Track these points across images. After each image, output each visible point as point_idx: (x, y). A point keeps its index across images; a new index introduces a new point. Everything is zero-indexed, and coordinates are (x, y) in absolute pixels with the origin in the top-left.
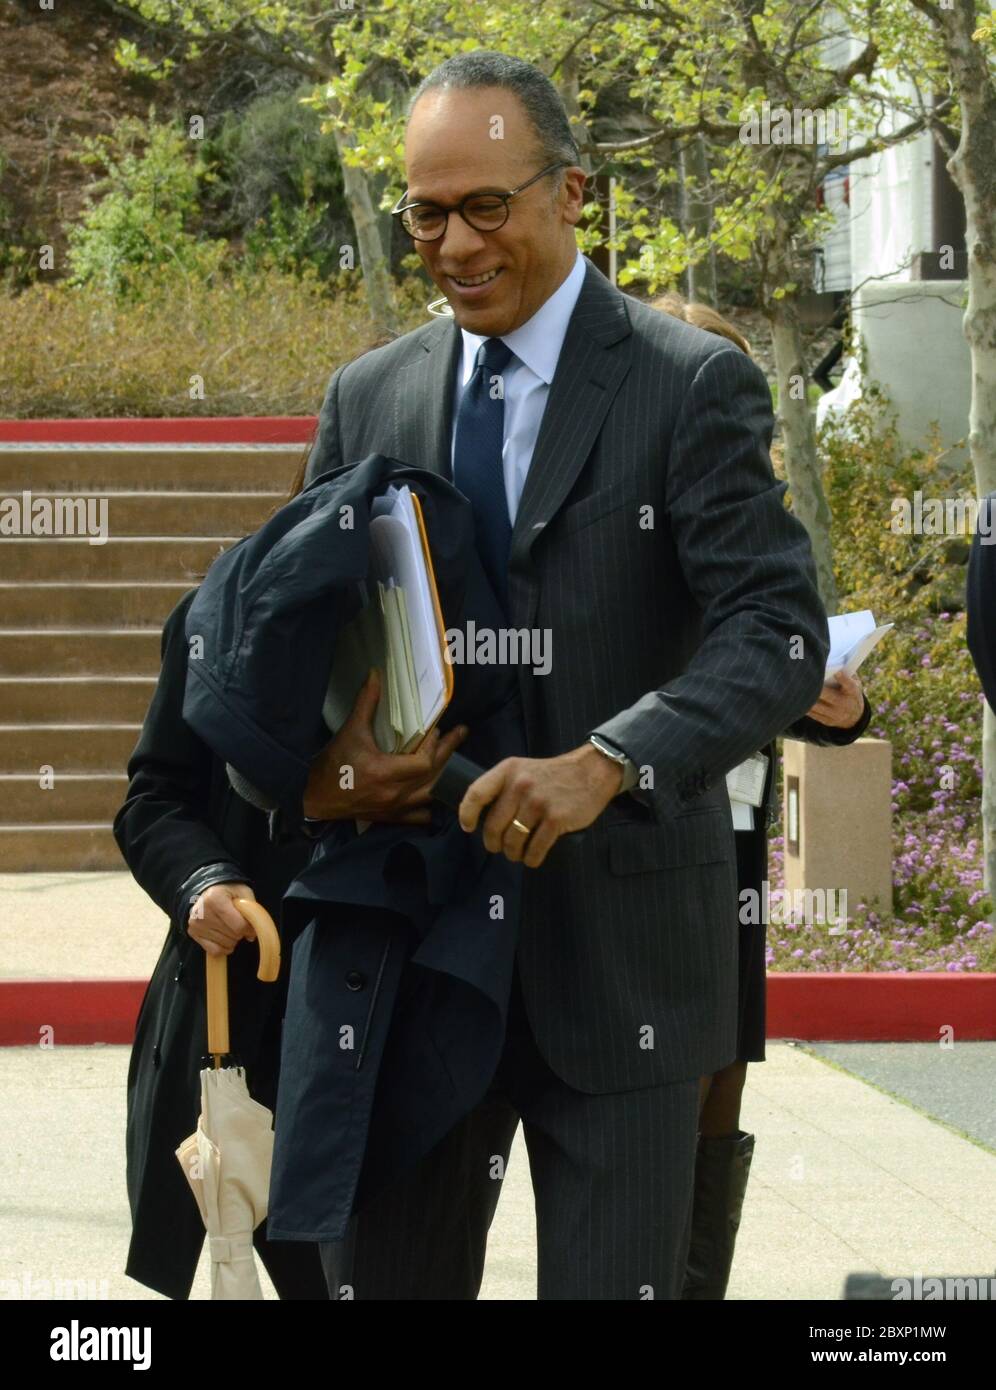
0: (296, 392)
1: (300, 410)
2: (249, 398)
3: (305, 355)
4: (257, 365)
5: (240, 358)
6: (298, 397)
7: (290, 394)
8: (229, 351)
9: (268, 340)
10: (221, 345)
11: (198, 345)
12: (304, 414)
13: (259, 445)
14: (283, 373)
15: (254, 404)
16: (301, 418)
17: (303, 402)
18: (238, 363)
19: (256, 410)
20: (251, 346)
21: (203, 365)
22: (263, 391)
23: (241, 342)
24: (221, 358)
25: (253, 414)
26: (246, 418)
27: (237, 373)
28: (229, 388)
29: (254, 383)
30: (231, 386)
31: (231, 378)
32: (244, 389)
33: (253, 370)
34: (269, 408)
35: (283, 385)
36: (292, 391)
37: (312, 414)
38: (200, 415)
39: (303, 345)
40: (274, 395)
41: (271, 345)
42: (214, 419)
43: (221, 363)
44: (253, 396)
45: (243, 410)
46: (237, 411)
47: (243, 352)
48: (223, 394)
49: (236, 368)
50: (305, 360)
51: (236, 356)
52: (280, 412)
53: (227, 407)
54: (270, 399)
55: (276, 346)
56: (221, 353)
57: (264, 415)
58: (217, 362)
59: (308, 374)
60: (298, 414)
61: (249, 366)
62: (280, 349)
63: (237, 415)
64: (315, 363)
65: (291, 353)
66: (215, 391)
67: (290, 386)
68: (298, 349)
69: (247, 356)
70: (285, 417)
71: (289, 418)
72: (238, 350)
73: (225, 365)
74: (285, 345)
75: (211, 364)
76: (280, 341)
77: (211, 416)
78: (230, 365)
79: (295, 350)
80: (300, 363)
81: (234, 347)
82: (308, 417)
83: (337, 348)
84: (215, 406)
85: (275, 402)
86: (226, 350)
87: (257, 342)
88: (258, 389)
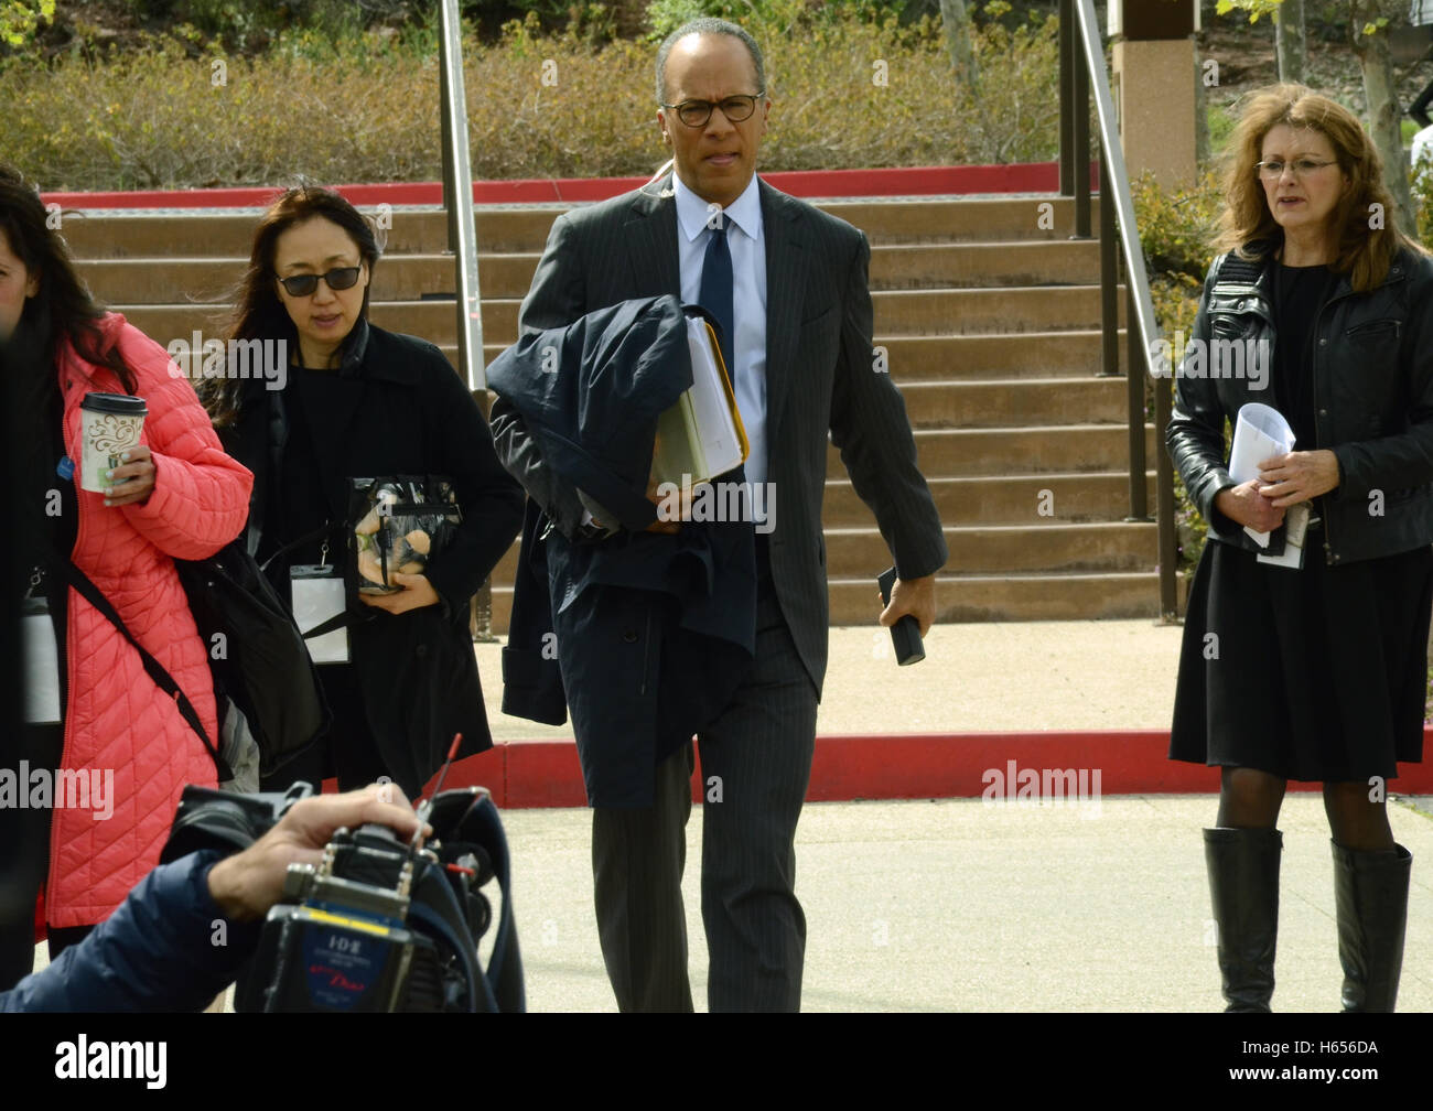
0: (878, 143)
1: (880, 162)
2: (830, 151)
3: (885, 106)
4: (836, 117)
5: (820, 110)
6: (879, 148)
7: (871, 146)
8: (809, 103)
9: (847, 92)
10: (801, 97)
11: (778, 98)
12: (883, 165)
13: (838, 198)
14: (863, 124)
15: (835, 156)
16: (882, 169)
17: (883, 153)
18: (817, 115)
19: (836, 163)
20: (831, 98)
21: (783, 118)
22: (843, 144)
23: (820, 95)
24: (801, 110)
25: (834, 166)
26: (827, 171)
27: (817, 125)
28: (809, 141)
29: (835, 135)
30: (810, 139)
31: (811, 131)
32: (824, 141)
33: (834, 121)
34: (849, 160)
35: (864, 136)
36: (872, 142)
37: (892, 165)
38: (782, 169)
39: (884, 96)
40: (854, 148)
41: (851, 96)
42: (794, 173)
43: (801, 115)
44: (834, 148)
45: (823, 163)
46: (816, 164)
47: (824, 103)
48: (803, 147)
49: (816, 121)
50: (886, 111)
51: (816, 108)
52: (861, 164)
53: (808, 160)
54: (851, 152)
55: (855, 98)
56: (800, 105)
57: (844, 167)
58: (797, 115)
59: (888, 125)
60: (881, 166)
61: (829, 118)
62: (859, 100)
63: (818, 168)
64: (896, 114)
65: (871, 104)
66: (795, 144)
67: (870, 137)
68: (878, 100)
69: (827, 108)
70: (865, 169)
71: (870, 170)
72: (819, 102)
73: (805, 117)
74: (865, 97)
75: (790, 118)
76: (859, 92)
77: (791, 169)
78: (810, 117)
79: (875, 100)
80: (879, 113)
81: (813, 100)
82: (888, 169)
83: (917, 97)
84: (795, 159)
85: (856, 154)
86: (805, 102)
87: (837, 93)
88: (840, 140)
